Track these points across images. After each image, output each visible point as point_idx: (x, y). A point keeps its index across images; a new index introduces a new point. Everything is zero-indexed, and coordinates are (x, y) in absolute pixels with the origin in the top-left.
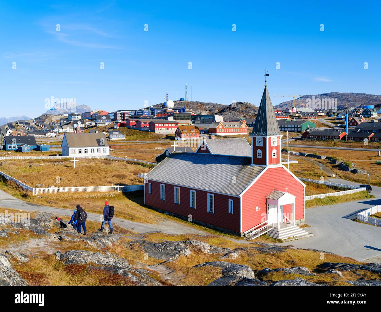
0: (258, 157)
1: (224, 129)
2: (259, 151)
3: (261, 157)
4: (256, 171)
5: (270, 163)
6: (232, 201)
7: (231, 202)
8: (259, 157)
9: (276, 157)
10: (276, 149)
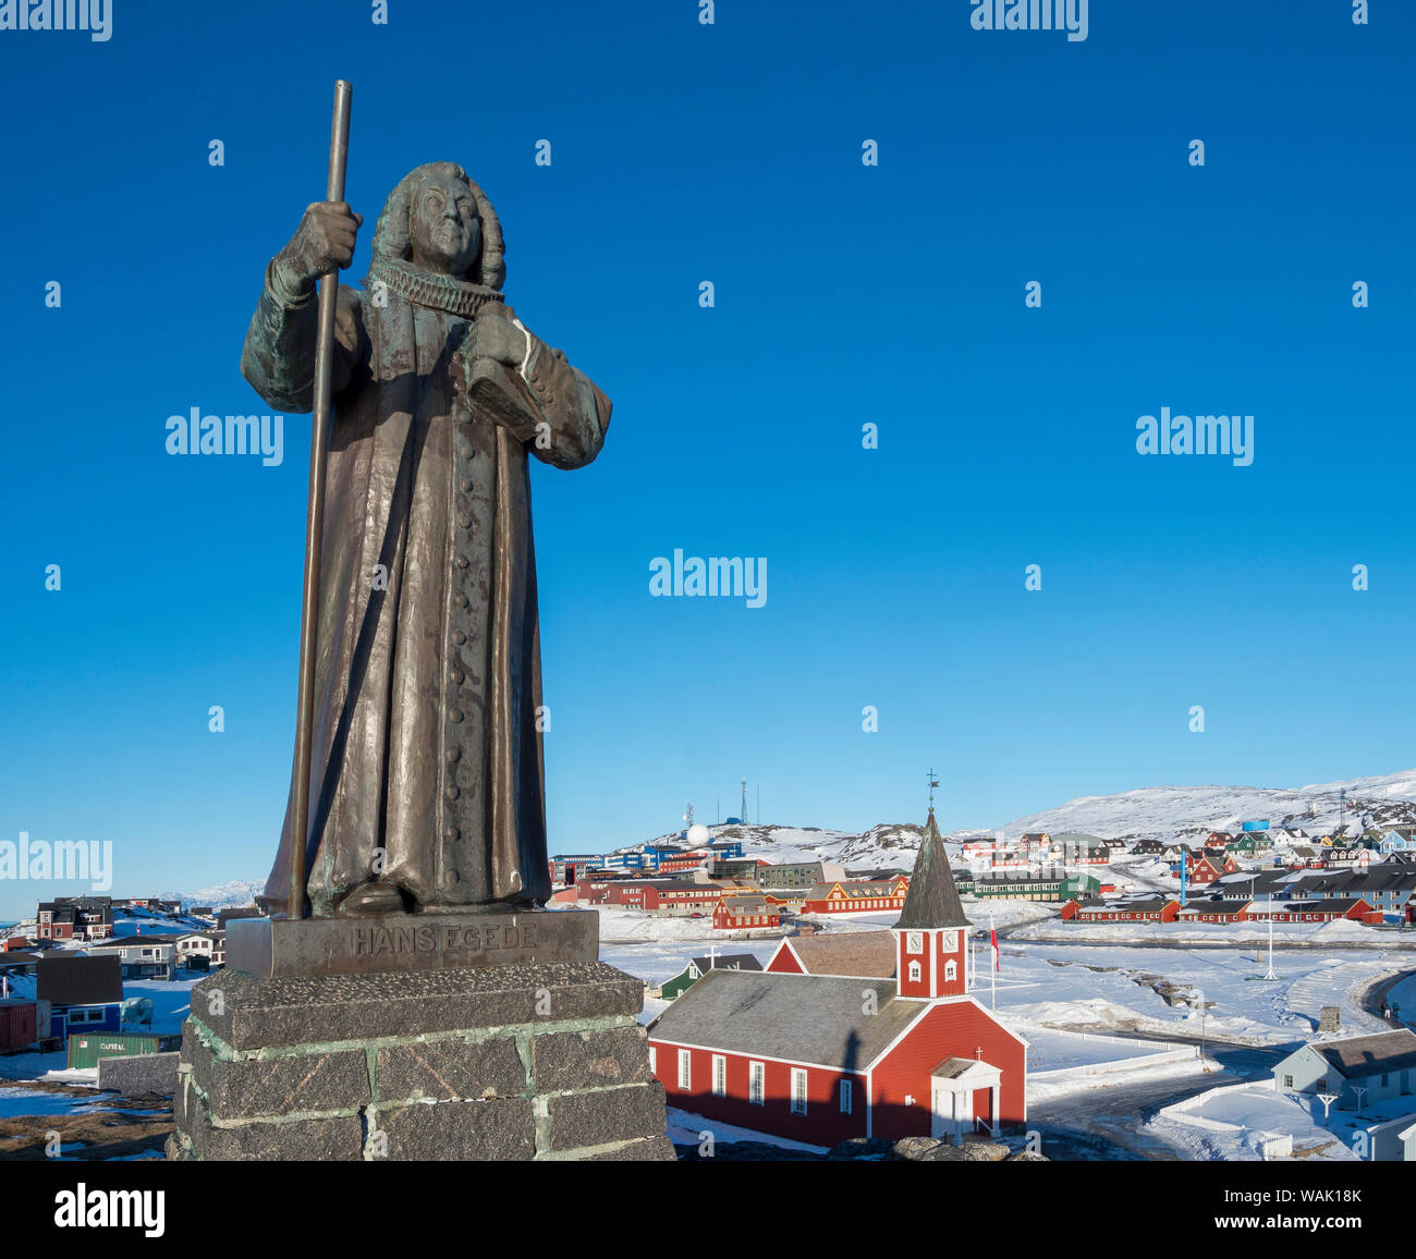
0: (911, 978)
1: (847, 902)
2: (914, 965)
3: (919, 979)
4: (907, 1012)
5: (940, 994)
6: (849, 1083)
7: (848, 1086)
8: (915, 979)
9: (954, 977)
10: (955, 959)
